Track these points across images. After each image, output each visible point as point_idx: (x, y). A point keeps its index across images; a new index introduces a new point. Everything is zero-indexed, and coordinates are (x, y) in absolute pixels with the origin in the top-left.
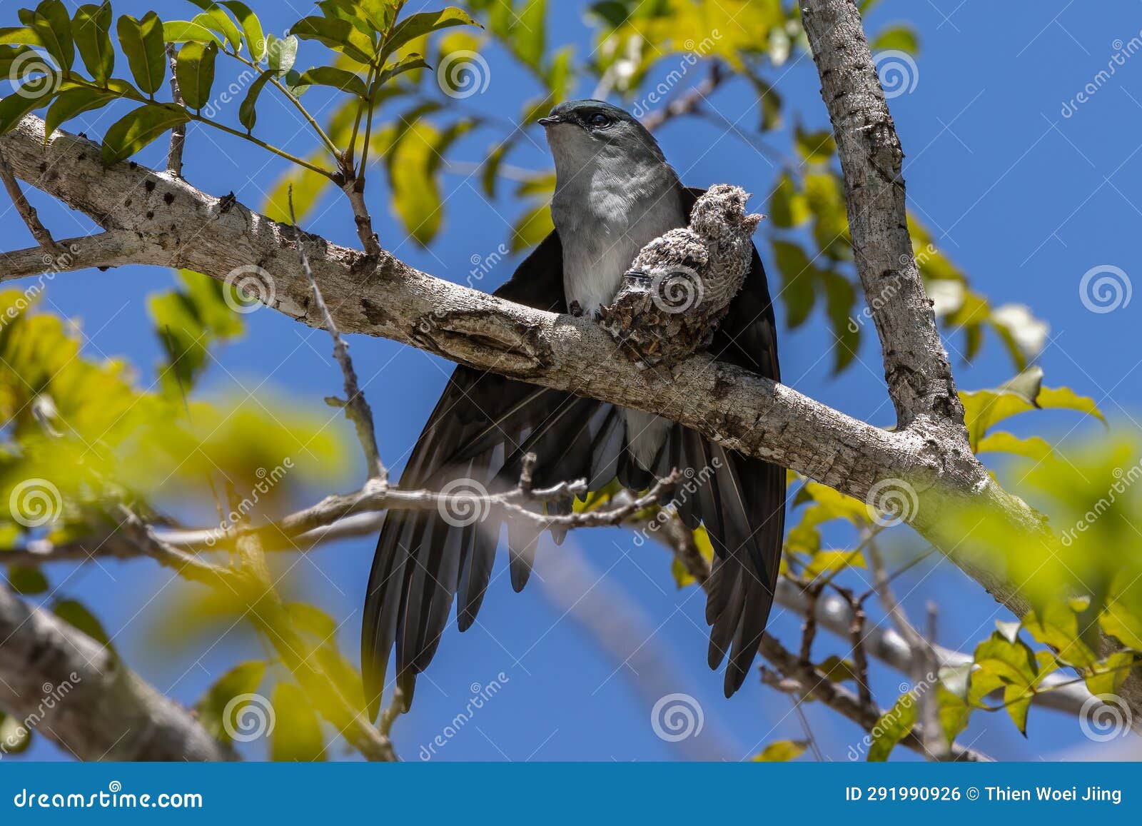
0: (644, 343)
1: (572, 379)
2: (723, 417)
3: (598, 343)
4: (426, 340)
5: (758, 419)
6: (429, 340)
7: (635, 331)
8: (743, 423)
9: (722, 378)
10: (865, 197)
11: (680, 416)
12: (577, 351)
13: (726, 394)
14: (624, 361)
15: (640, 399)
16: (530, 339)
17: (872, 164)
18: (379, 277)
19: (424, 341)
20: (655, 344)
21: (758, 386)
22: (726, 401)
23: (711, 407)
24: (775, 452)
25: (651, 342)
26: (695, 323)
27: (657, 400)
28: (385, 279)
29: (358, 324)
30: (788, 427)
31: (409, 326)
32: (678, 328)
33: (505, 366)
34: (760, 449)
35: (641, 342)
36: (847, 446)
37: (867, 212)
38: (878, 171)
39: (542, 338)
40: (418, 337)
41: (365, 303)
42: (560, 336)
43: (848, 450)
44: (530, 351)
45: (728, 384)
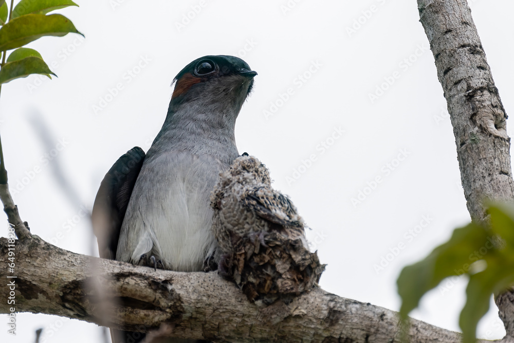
0: (260, 283)
2: (337, 341)
3: (223, 290)
5: (367, 338)
6: (76, 307)
9: (334, 307)
10: (469, 152)
12: (205, 298)
13: (337, 320)
14: (246, 303)
15: (265, 335)
16: (162, 293)
17: (474, 122)
18: (26, 255)
19: (73, 308)
20: (268, 282)
21: (366, 311)
22: (337, 327)
23: (326, 334)
25: (265, 281)
28: (31, 257)
31: (57, 296)
32: (288, 266)
33: (145, 321)
35: (258, 282)
37: (471, 163)
38: (479, 127)
39: (172, 290)
40: (67, 305)
42: (188, 287)
44: (163, 303)
45: (340, 311)
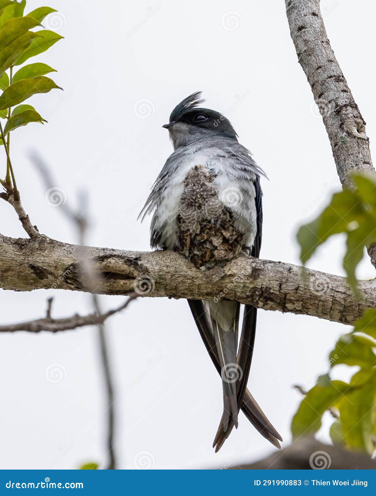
0: (202, 254)
1: (165, 287)
2: (259, 290)
3: (177, 261)
4: (74, 282)
5: (280, 286)
7: (196, 248)
8: (272, 291)
9: (256, 266)
10: (341, 150)
11: (235, 296)
12: (164, 268)
13: (259, 275)
14: (194, 269)
15: (209, 290)
16: (135, 267)
17: (343, 129)
18: (38, 249)
20: (208, 253)
21: (278, 267)
22: (259, 280)
23: (251, 286)
24: (296, 305)
25: (206, 252)
26: (232, 235)
27: (219, 289)
28: (41, 250)
29: (32, 281)
30: (299, 288)
32: (221, 241)
33: (124, 287)
34: (286, 305)
36: (338, 292)
37: (343, 158)
38: (346, 133)
39: (141, 265)
40: (69, 281)
41: (32, 267)
43: (339, 295)
44: (136, 274)
45: (260, 269)
